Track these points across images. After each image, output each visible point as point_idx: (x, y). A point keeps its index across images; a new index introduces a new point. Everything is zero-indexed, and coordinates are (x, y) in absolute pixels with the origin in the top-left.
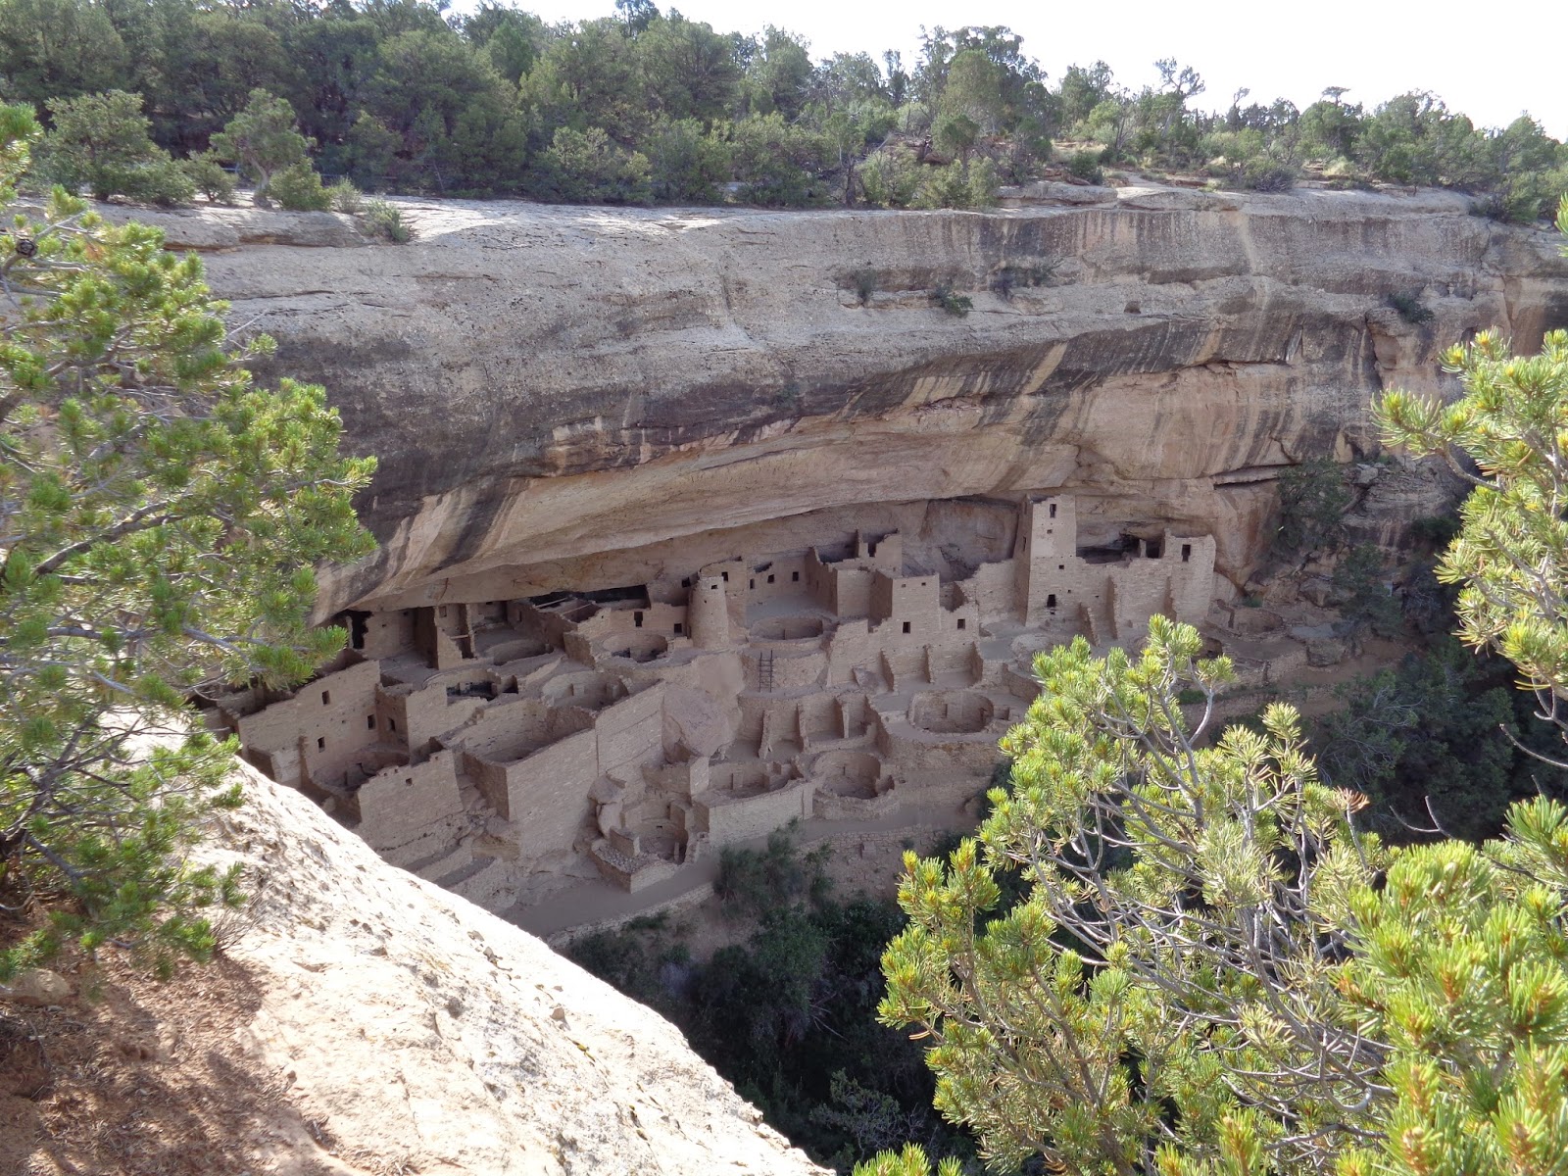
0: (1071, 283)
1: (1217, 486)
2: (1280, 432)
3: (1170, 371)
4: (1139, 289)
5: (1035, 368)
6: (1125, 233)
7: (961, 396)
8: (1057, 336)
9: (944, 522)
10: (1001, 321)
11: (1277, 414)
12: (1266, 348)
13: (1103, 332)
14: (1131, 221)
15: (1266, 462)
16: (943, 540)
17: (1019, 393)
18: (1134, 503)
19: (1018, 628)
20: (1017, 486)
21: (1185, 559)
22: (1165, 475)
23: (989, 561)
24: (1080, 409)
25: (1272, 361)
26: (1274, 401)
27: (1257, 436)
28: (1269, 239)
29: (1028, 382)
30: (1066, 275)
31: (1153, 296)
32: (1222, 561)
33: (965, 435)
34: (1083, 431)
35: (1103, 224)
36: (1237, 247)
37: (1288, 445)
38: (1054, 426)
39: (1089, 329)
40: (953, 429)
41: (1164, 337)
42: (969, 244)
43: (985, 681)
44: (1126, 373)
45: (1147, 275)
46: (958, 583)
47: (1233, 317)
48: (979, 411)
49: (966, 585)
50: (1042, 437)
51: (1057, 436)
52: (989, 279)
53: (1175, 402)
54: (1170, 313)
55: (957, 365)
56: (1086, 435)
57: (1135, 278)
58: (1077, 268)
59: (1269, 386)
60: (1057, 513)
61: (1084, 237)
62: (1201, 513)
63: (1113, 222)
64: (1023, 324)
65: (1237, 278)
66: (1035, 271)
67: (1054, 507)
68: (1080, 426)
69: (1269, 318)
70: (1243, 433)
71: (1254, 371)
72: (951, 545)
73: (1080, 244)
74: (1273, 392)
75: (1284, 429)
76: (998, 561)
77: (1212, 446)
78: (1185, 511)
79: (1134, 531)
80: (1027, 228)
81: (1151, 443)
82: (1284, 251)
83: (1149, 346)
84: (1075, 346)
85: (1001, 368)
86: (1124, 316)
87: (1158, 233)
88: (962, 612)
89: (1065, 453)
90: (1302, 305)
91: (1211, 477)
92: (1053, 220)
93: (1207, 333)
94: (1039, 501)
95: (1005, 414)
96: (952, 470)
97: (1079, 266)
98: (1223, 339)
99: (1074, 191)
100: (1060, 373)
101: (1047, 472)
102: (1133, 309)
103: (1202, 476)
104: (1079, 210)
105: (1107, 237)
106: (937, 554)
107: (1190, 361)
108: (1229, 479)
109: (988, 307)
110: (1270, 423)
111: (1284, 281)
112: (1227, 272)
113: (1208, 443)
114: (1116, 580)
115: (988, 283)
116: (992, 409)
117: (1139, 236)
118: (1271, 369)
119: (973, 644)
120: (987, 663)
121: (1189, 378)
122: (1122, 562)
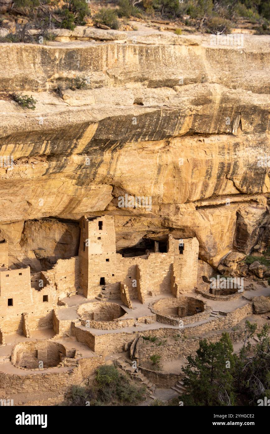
0: (99, 87)
1: (197, 208)
2: (232, 175)
3: (164, 140)
4: (142, 91)
5: (80, 138)
6: (132, 58)
7: (32, 155)
8: (91, 119)
9: (35, 234)
10: (54, 110)
11: (229, 165)
12: (220, 125)
13: (120, 116)
14: (135, 51)
15: (225, 193)
16: (34, 246)
17: (71, 154)
18: (149, 219)
19: (81, 299)
20: (75, 211)
21: (181, 252)
22: (166, 202)
23: (64, 258)
24: (110, 163)
25: (225, 133)
26: (227, 157)
27: (219, 177)
28: (218, 62)
29: (75, 147)
30: (96, 82)
31: (151, 95)
32: (203, 253)
33: (39, 180)
34: (114, 176)
35: (118, 52)
36: (200, 66)
37: (237, 183)
38: (95, 173)
39: (111, 115)
40: (29, 176)
41: (158, 119)
42: (34, 64)
43: (60, 334)
44: (136, 140)
45: (146, 82)
46: (43, 272)
47: (200, 108)
48: (46, 165)
49: (48, 274)
50: (88, 180)
51: (97, 179)
52: (49, 85)
53: (168, 158)
54: (161, 105)
55: (27, 137)
56: (116, 179)
57: (139, 85)
58: (103, 78)
59: (223, 148)
60: (103, 227)
61: (107, 60)
62: (189, 224)
63: (124, 51)
64: (69, 111)
65: (200, 85)
66: (77, 80)
67: (100, 224)
68: (112, 173)
69: (221, 107)
70: (210, 175)
71: (214, 139)
72: (40, 249)
73: (104, 64)
74: (226, 151)
75: (234, 173)
76: (69, 258)
77: (193, 184)
78: (179, 223)
79: (151, 236)
80: (70, 55)
81: (157, 183)
82: (227, 69)
83: (150, 125)
84: (103, 125)
85: (57, 139)
86: (133, 106)
87: (152, 58)
88: (46, 291)
89: (105, 189)
90: (238, 101)
91: (194, 202)
92: (86, 50)
93: (185, 117)
94: (91, 219)
95: (63, 167)
96: (32, 201)
97: (105, 77)
98: (195, 120)
99: (101, 33)
100: (95, 141)
101: (94, 202)
102: (139, 103)
103: (188, 202)
104: (103, 45)
105: (121, 60)
106: (32, 256)
107: (176, 133)
108: (204, 203)
109: (47, 101)
110: (226, 169)
111: (228, 86)
112: (195, 81)
113: (190, 182)
114: (140, 267)
115: (48, 87)
116: (54, 163)
117: (140, 59)
118: (224, 138)
119: (53, 311)
120: (61, 322)
121: (176, 143)
122: (145, 256)
